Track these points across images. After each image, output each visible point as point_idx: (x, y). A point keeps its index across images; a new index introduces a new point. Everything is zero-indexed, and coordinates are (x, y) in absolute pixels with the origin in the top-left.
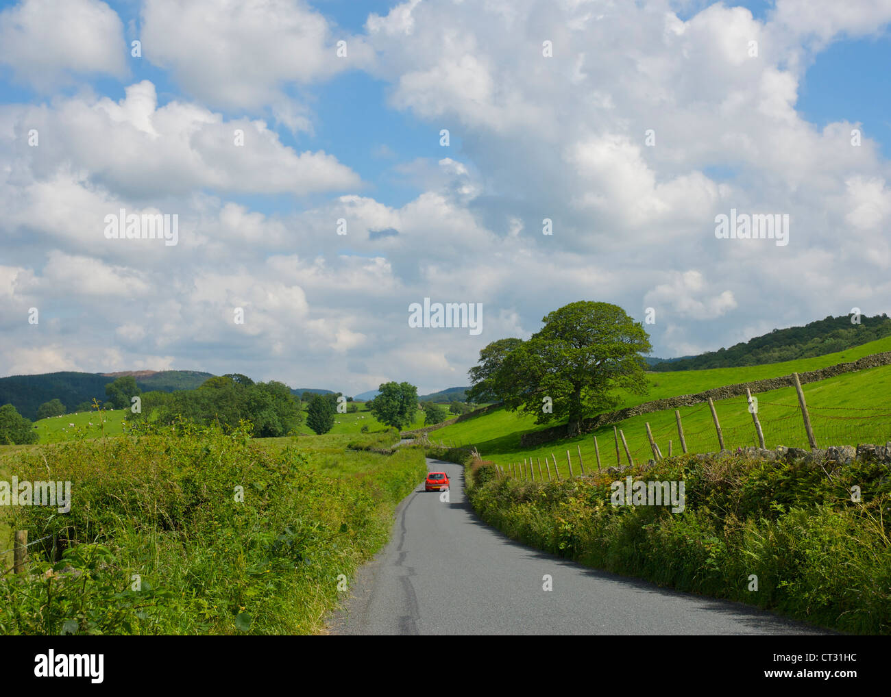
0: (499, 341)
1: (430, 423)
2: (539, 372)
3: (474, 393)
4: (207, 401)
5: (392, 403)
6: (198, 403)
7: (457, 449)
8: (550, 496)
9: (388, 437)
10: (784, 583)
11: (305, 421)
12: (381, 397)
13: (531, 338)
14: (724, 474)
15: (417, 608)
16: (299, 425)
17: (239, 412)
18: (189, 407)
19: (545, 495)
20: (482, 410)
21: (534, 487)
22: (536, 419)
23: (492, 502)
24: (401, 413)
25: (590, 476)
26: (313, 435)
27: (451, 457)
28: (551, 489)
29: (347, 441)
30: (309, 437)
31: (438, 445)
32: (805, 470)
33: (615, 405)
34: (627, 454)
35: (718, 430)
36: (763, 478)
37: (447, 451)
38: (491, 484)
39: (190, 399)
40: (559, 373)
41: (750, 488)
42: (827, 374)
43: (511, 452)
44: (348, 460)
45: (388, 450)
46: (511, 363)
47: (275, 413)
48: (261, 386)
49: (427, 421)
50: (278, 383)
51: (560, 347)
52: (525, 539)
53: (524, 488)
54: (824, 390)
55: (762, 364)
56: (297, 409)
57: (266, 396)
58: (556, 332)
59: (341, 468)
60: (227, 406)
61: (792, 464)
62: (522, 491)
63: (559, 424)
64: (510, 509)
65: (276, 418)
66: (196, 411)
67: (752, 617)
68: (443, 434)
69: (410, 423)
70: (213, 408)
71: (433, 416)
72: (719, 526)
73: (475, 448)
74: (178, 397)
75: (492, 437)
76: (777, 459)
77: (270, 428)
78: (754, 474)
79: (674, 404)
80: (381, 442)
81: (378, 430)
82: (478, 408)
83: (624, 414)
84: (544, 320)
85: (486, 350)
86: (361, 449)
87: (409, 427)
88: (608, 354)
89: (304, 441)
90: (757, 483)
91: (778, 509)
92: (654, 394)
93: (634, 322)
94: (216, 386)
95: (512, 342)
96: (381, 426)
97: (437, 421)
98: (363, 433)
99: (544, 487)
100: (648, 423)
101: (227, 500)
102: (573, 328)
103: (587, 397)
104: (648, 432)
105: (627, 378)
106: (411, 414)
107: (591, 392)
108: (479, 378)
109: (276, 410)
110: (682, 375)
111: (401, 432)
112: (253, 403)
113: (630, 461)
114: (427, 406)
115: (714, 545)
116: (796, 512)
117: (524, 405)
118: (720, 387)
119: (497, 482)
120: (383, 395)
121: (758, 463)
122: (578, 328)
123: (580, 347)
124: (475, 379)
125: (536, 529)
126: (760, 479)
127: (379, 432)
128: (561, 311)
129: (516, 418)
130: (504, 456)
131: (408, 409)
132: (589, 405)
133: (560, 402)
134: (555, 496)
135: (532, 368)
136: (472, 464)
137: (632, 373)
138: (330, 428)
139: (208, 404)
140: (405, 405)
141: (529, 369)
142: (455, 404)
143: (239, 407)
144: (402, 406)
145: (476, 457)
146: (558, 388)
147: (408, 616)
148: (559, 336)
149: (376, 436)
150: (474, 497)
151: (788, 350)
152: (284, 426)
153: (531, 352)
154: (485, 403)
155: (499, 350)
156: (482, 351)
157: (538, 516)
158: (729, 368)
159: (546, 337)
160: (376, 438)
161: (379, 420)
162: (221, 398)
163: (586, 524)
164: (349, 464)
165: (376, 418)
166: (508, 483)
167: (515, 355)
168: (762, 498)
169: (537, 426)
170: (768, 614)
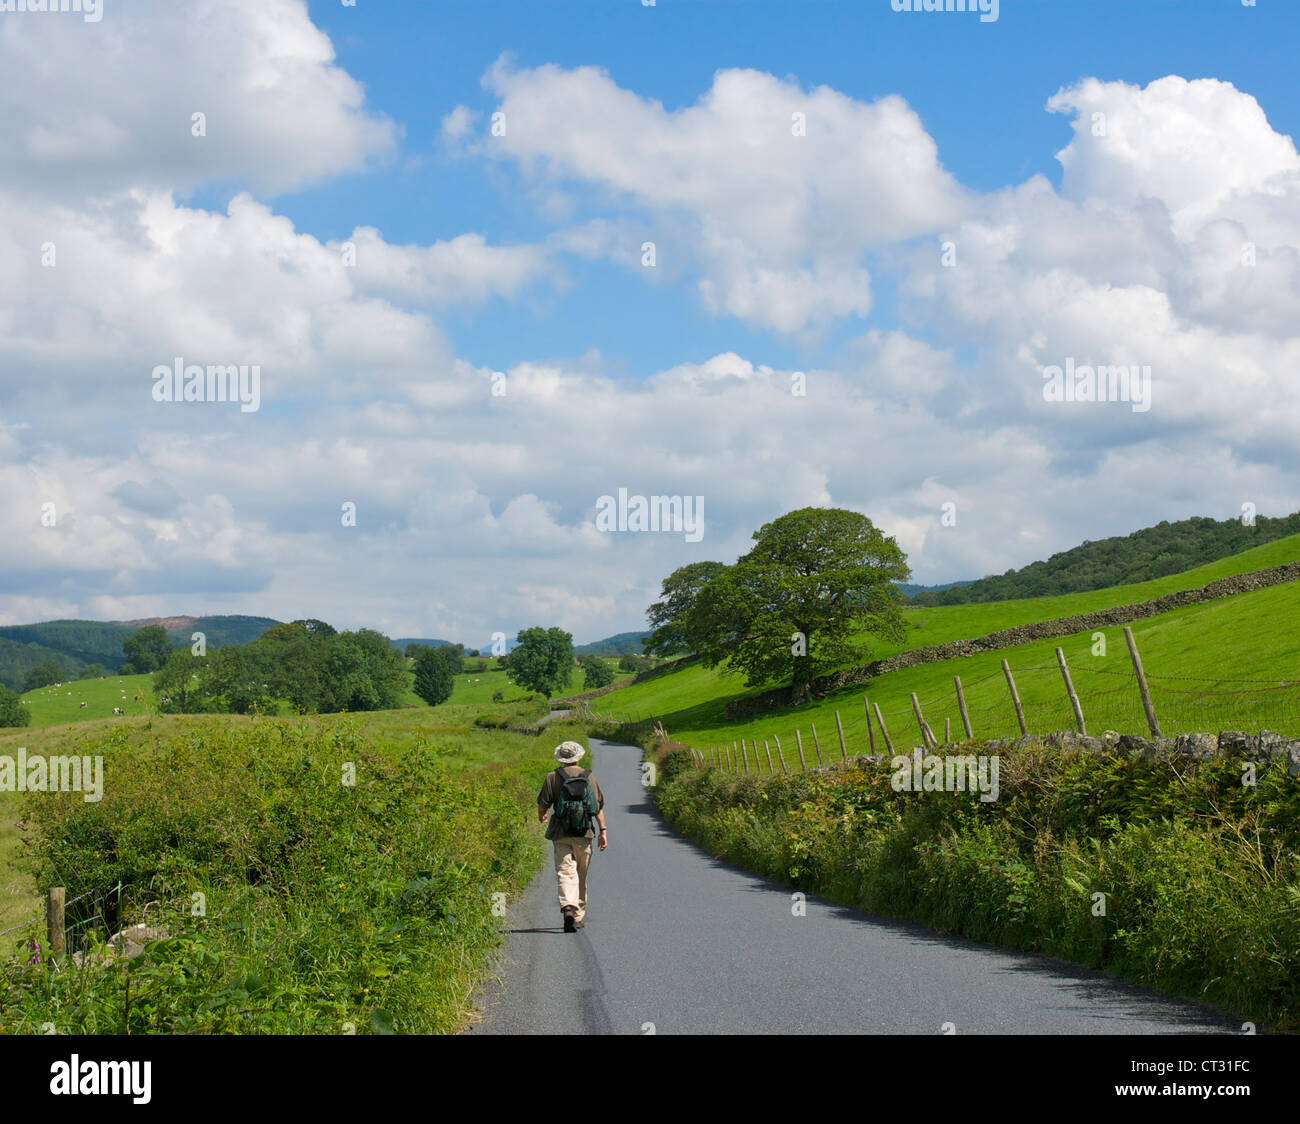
0: (690, 567)
1: (591, 686)
2: (749, 611)
3: (657, 641)
4: (269, 660)
5: (536, 657)
6: (257, 664)
7: (632, 725)
8: (774, 797)
9: (532, 707)
10: (1121, 933)
11: (412, 687)
12: (520, 650)
13: (737, 562)
14: (1028, 771)
15: (601, 976)
16: (403, 692)
17: (316, 676)
18: (245, 669)
19: (766, 796)
20: (667, 666)
21: (749, 783)
22: (746, 679)
23: (688, 804)
24: (550, 672)
25: (832, 769)
26: (423, 706)
27: (625, 735)
28: (774, 788)
29: (474, 715)
30: (417, 710)
31: (604, 719)
32: (1144, 768)
33: (859, 657)
34: (885, 737)
35: (1016, 705)
36: (1085, 777)
37: (618, 727)
38: (686, 776)
39: (246, 657)
40: (778, 613)
41: (1067, 793)
42: (1161, 606)
43: (712, 728)
44: (476, 743)
45: (534, 726)
46: (707, 598)
47: (369, 676)
48: (347, 637)
49: (588, 684)
50: (372, 632)
51: (778, 575)
52: (739, 859)
53: (734, 785)
54: (1160, 632)
55: (1068, 592)
56: (400, 670)
57: (355, 651)
58: (773, 554)
59: (466, 754)
60: (299, 666)
61: (1126, 759)
62: (732, 789)
63: (780, 686)
64: (715, 815)
65: (369, 682)
66: (255, 674)
67: (1077, 981)
68: (612, 702)
69: (563, 686)
70: (280, 670)
71: (596, 675)
72: (1026, 849)
73: (660, 723)
74: (228, 655)
75: (683, 705)
76: (1105, 749)
77: (361, 697)
78: (1073, 772)
79: (944, 654)
80: (522, 715)
81: (517, 698)
82: (661, 663)
83: (874, 669)
84: (755, 536)
85: (671, 579)
86: (494, 727)
87: (561, 692)
88: (847, 583)
89: (411, 716)
90: (1078, 785)
91: (1112, 825)
92: (916, 640)
93: (884, 536)
94: (282, 638)
95: (709, 568)
96: (521, 692)
97: (601, 682)
98: (496, 702)
99: (764, 785)
100: (914, 694)
102: (796, 547)
103: (820, 646)
104: (915, 706)
105: (876, 618)
106: (564, 673)
107: (826, 639)
108: (663, 620)
109: (370, 672)
110: (954, 612)
111: (551, 700)
112: (337, 662)
113: (889, 747)
114: (587, 662)
115: (1018, 873)
116: (1136, 829)
117: (729, 660)
118: (1010, 628)
119: (695, 774)
120: (523, 646)
121: (1077, 756)
122: (804, 546)
123: (808, 575)
124: (656, 622)
125: (755, 844)
126: (1081, 780)
127: (519, 701)
128: (779, 523)
129: (717, 679)
130: (701, 733)
131: (560, 666)
132: (823, 658)
133: (781, 654)
134: (780, 798)
135: (739, 605)
136: (656, 747)
137: (883, 610)
138: (447, 696)
139: (271, 665)
140: (555, 661)
141: (734, 607)
142: (626, 656)
143: (317, 667)
144: (551, 661)
145: (661, 736)
146: (777, 634)
147: (590, 991)
148: (776, 558)
149: (515, 707)
150: (661, 796)
151: (1105, 571)
152: (382, 695)
153: (737, 582)
154: (671, 655)
155: (690, 579)
156: (665, 581)
157: (758, 825)
158: (1021, 600)
159: (759, 561)
160: (515, 709)
161: (518, 683)
162: (290, 655)
163: (829, 841)
164: (478, 749)
165: (514, 681)
166: (711, 777)
167: (714, 588)
168: (1085, 807)
169: (748, 689)
170: (1099, 977)
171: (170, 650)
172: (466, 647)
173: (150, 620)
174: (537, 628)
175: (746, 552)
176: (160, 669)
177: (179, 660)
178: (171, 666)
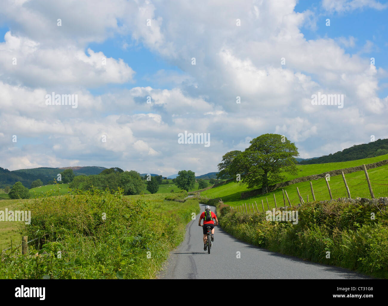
0: (231, 152)
1: (201, 188)
2: (248, 165)
3: (220, 175)
4: (103, 180)
5: (184, 179)
6: (100, 181)
7: (213, 200)
8: (254, 220)
9: (182, 194)
10: (361, 259)
11: (146, 188)
13: (245, 150)
14: (332, 210)
15: (196, 269)
16: (144, 190)
17: (117, 184)
18: (96, 182)
19: (252, 220)
20: (224, 182)
21: (247, 216)
22: (248, 186)
23: (229, 223)
24: (188, 184)
27: (210, 203)
28: (255, 217)
29: (164, 197)
30: (148, 195)
31: (204, 198)
32: (369, 208)
33: (283, 179)
34: (289, 201)
35: (329, 190)
36: (350, 211)
37: (208, 200)
38: (228, 215)
39: (96, 179)
40: (258, 166)
41: (344, 216)
42: (379, 165)
43: (237, 201)
45: (183, 200)
46: (236, 161)
47: (133, 185)
48: (127, 173)
49: (200, 188)
50: (134, 171)
51: (258, 154)
52: (243, 239)
54: (377, 172)
55: (349, 160)
56: (143, 183)
57: (129, 177)
58: (256, 148)
59: (162, 208)
60: (112, 181)
61: (363, 205)
62: (242, 218)
63: (258, 188)
64: (237, 226)
65: (133, 186)
66: (99, 184)
67: (346, 274)
68: (207, 193)
69: (192, 188)
70: (106, 182)
71: (202, 185)
72: (331, 233)
73: (221, 199)
74: (91, 178)
75: (229, 194)
76: (356, 203)
77: (131, 191)
78: (346, 210)
79: (309, 179)
80: (179, 197)
82: (222, 182)
83: (287, 183)
84: (251, 142)
85: (225, 156)
86: (171, 200)
87: (192, 190)
88: (279, 157)
89: (146, 196)
90: (347, 214)
91: (357, 225)
92: (300, 174)
93: (291, 142)
94: (107, 173)
95: (237, 152)
96: (179, 190)
97: (204, 187)
98: (171, 193)
99: (251, 217)
100: (298, 187)
101: (113, 223)
102: (263, 146)
103: (270, 176)
104: (298, 191)
105: (288, 167)
106: (192, 184)
107: (272, 174)
108: (222, 168)
109: (133, 183)
110: (313, 166)
111: (188, 192)
112: (124, 180)
113: (290, 204)
114: (199, 181)
115: (328, 242)
116: (366, 227)
117: (242, 180)
118: (330, 171)
119: (231, 214)
120: (180, 176)
121: (348, 205)
122: (266, 145)
123: (267, 154)
124: (220, 169)
125: (248, 234)
126: (349, 212)
127: (178, 192)
128: (258, 138)
129: (239, 186)
130: (234, 202)
131: (191, 182)
132: (271, 180)
133: (258, 178)
134: (256, 220)
135: (246, 163)
136: (219, 206)
137: (290, 165)
138: (157, 191)
139: (104, 181)
140: (190, 180)
141: (244, 164)
142: (211, 180)
143: (117, 182)
144: (188, 181)
145: (221, 203)
146: (257, 172)
147: (192, 273)
148: (257, 149)
149: (177, 194)
150: (221, 221)
151: (360, 154)
152: (137, 190)
153: (245, 156)
154: (225, 179)
155: (231, 156)
156: (223, 156)
157: (249, 229)
158: (334, 163)
159: (252, 150)
160: (177, 195)
161: (178, 187)
162: (110, 178)
163: (270, 232)
164: (165, 206)
165: (177, 186)
166: (236, 214)
167: (238, 158)
168: (350, 221)
169: (249, 189)
170: (353, 273)
171: (73, 176)
172: (163, 176)
173: (68, 168)
174: (184, 170)
175: (248, 147)
176: (71, 182)
177: (76, 179)
178: (74, 181)
